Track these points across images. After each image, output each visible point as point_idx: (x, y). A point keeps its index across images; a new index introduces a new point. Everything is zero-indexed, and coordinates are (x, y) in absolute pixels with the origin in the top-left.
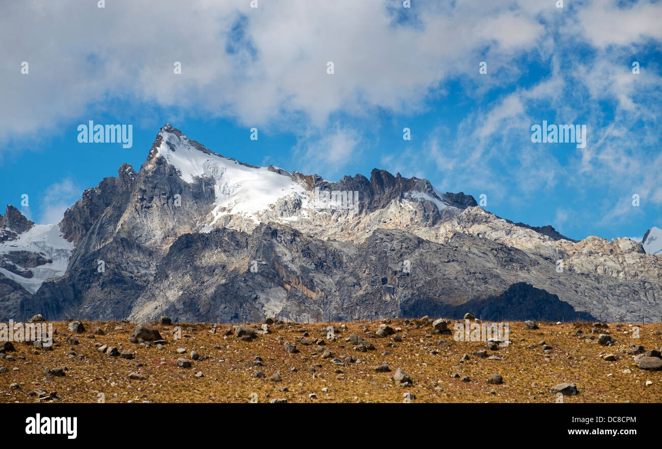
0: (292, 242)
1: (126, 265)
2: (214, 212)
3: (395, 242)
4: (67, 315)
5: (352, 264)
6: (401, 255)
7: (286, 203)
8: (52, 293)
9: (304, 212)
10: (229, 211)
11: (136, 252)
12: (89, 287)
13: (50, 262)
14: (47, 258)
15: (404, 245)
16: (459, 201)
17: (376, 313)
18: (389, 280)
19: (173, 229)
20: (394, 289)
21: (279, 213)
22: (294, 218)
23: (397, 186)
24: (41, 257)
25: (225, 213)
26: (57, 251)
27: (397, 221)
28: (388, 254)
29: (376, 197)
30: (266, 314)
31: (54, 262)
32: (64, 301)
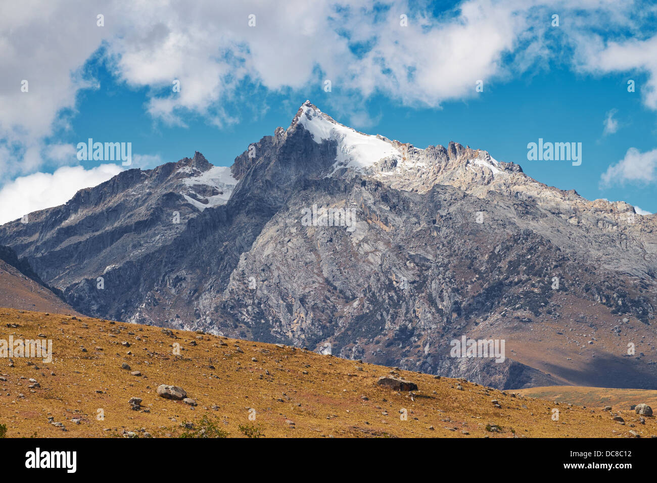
0: (375, 190)
1: (267, 199)
2: (334, 165)
3: (447, 195)
4: (220, 232)
5: (416, 208)
6: (450, 205)
7: (386, 162)
8: (211, 216)
9: (398, 169)
10: (345, 165)
11: (276, 190)
12: (238, 213)
13: (222, 193)
14: (220, 190)
15: (454, 197)
16: (510, 168)
17: (426, 244)
18: (437, 221)
19: (304, 176)
20: (440, 228)
21: (380, 169)
22: (391, 173)
23: (466, 155)
24: (215, 190)
25: (342, 166)
26: (227, 186)
27: (462, 179)
28: (442, 203)
29: (451, 161)
30: (352, 240)
31: (224, 194)
32: (219, 221)
